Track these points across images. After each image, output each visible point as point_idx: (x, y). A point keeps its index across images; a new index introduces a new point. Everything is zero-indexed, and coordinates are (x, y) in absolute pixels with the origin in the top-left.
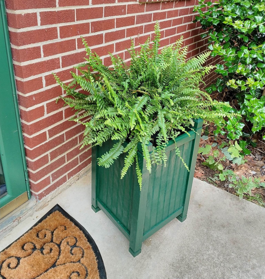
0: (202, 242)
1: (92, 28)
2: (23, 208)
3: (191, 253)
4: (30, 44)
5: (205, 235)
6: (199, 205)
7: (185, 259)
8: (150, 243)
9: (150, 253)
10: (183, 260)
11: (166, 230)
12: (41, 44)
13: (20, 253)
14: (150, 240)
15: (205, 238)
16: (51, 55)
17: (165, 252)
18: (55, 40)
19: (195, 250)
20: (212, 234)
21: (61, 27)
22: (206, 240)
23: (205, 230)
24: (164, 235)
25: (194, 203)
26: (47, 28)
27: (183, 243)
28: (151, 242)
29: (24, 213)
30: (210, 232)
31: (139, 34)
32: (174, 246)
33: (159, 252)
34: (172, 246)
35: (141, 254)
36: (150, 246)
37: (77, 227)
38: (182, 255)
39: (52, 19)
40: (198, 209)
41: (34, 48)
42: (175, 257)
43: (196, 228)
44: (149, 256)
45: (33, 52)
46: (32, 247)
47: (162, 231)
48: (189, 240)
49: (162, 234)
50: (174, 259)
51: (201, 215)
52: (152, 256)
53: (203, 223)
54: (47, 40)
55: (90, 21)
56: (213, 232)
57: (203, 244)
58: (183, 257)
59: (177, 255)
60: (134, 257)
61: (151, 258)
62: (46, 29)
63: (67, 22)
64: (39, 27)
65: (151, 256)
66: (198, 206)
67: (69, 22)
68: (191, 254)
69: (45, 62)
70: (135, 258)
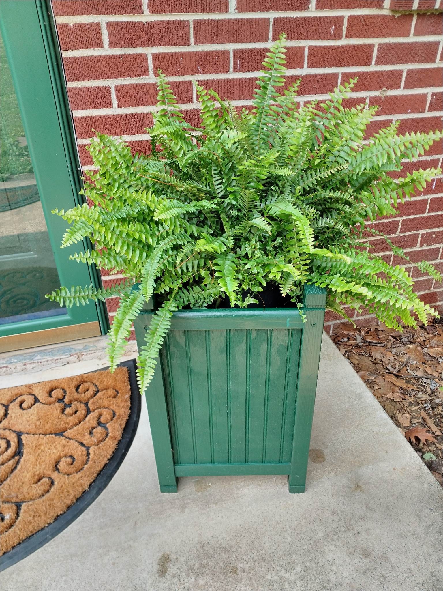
0: (293, 549)
1: (235, 62)
2: (89, 342)
3: (253, 551)
4: (88, 79)
5: (311, 542)
6: (358, 486)
7: (233, 552)
8: (204, 488)
9: (188, 503)
10: (227, 550)
11: (250, 487)
12: (112, 83)
13: (42, 396)
14: (210, 484)
15: (306, 547)
16: (133, 106)
17: (212, 519)
18: (142, 77)
19: (263, 552)
20: (326, 551)
21: (155, 53)
22: (303, 551)
23: (321, 535)
24: (240, 492)
25: (350, 475)
26: (123, 53)
27: (255, 526)
28: (208, 489)
29: (91, 351)
30: (326, 543)
31: (384, 88)
32: (235, 520)
33: (204, 511)
34: (234, 518)
35: (176, 494)
36: (200, 494)
37: (129, 403)
38: (233, 543)
39: (135, 38)
40: (345, 492)
41: (97, 88)
42: (220, 538)
43: (306, 519)
44: (183, 508)
45: (94, 95)
46: (60, 397)
47: (242, 484)
48: (271, 528)
49: (237, 488)
50: (215, 539)
51: (341, 504)
52: (187, 510)
53: (330, 521)
54: (125, 76)
55: (231, 47)
56: (333, 548)
57: (289, 553)
58: (231, 547)
59: (225, 536)
60: (162, 492)
61: (183, 511)
62: (122, 55)
63: (170, 45)
64: (106, 51)
65: (186, 507)
66: (352, 486)
67: (175, 45)
68: (251, 553)
69: (120, 116)
70: (162, 494)
